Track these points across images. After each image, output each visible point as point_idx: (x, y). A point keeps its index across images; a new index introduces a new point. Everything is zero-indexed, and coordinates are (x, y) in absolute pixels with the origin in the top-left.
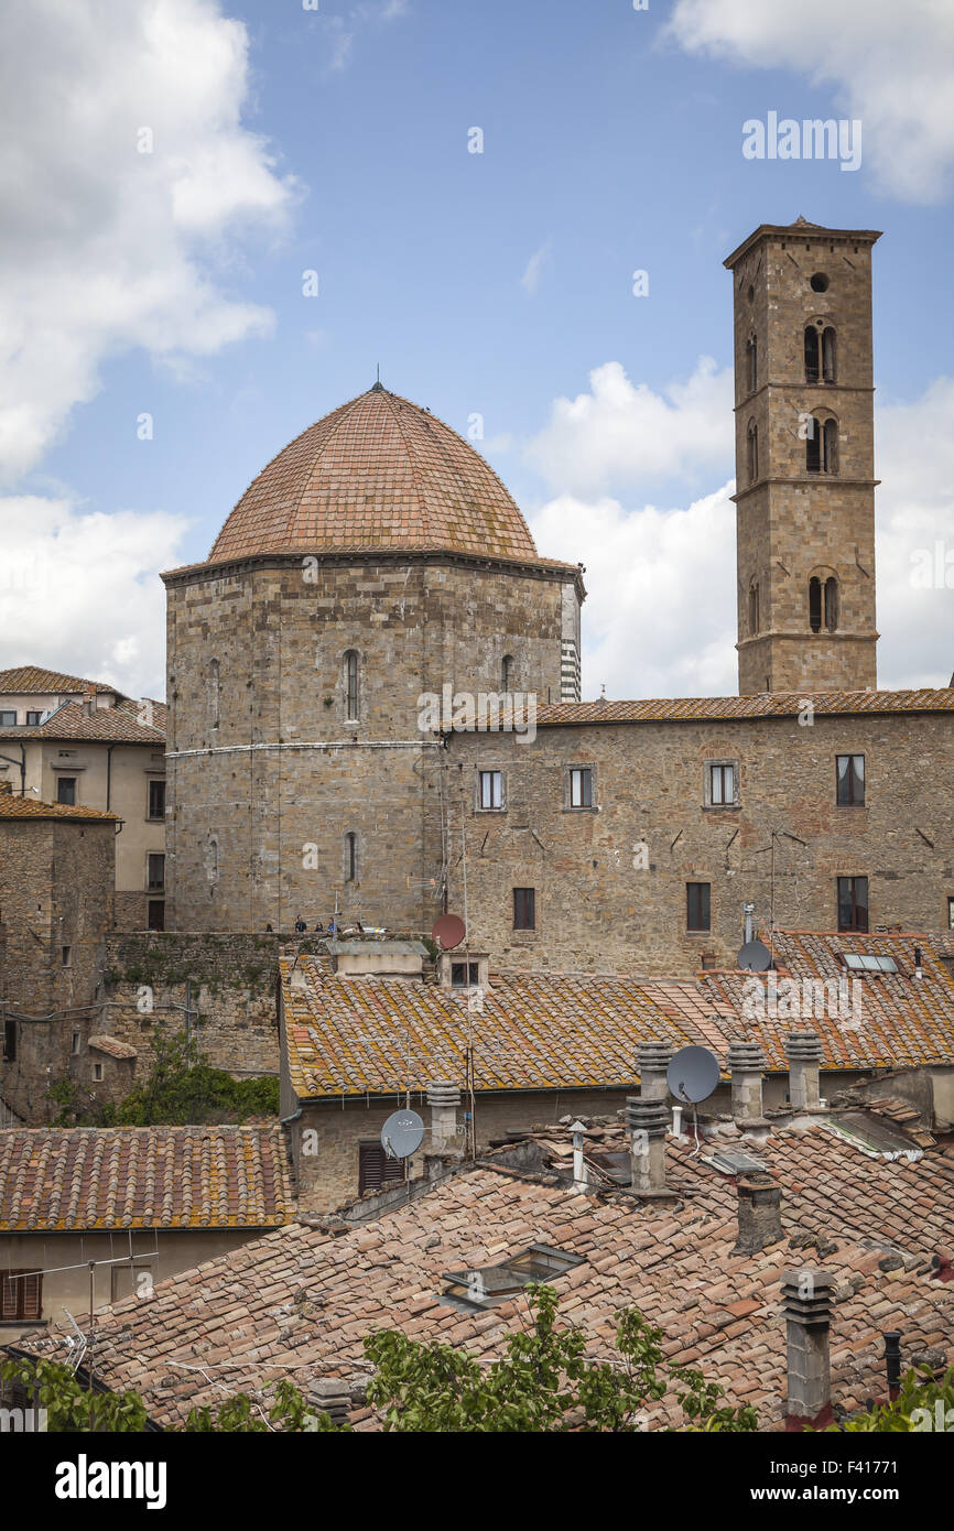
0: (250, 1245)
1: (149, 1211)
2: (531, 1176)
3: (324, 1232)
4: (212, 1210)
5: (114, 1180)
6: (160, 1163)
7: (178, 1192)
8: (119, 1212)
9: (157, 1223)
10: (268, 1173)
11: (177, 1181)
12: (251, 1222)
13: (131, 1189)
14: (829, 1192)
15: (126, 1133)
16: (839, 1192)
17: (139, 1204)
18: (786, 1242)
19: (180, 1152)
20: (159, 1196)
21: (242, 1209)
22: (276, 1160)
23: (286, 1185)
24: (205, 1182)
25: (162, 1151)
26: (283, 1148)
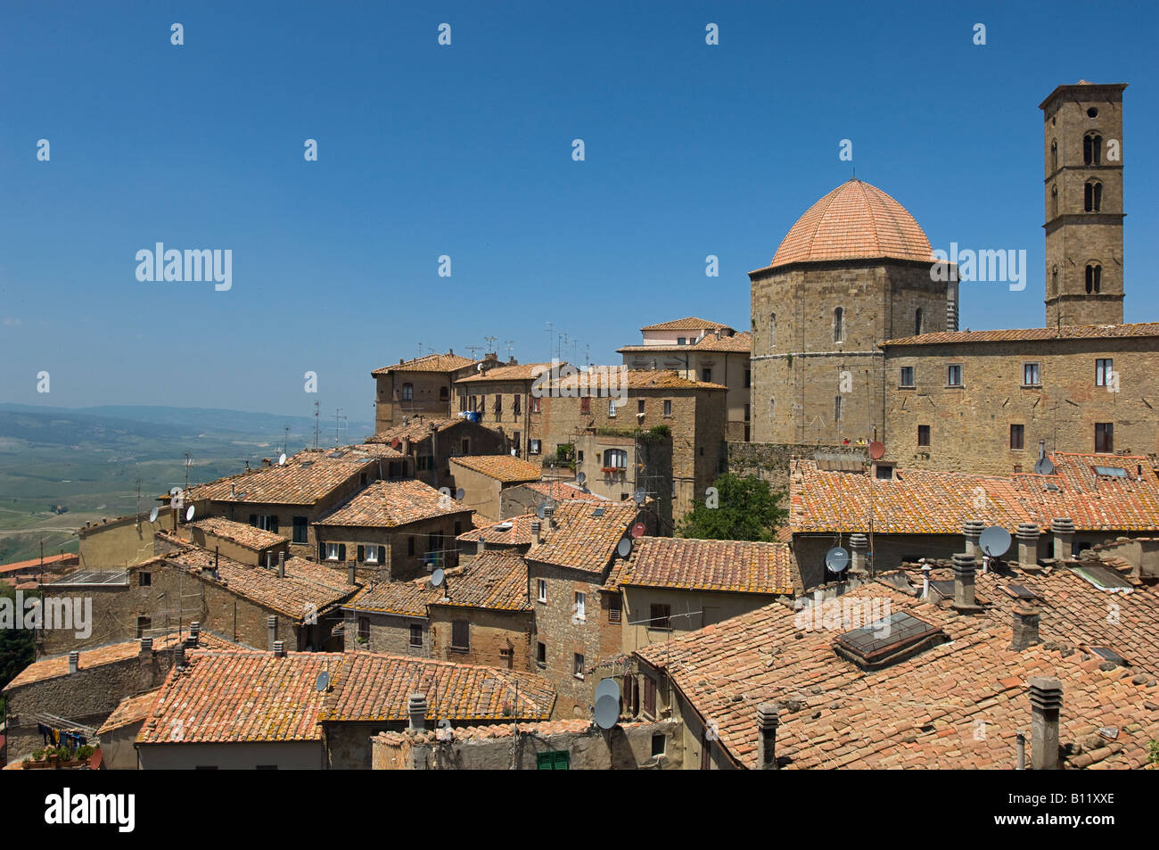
0: (755, 612)
1: (720, 582)
2: (901, 589)
3: (792, 609)
4: (751, 585)
5: (704, 565)
6: (727, 559)
7: (734, 573)
8: (705, 581)
9: (724, 588)
10: (780, 567)
11: (734, 569)
12: (769, 591)
13: (712, 570)
14: (1073, 610)
15: (712, 543)
16: (1080, 611)
17: (715, 578)
18: (1041, 646)
19: (737, 553)
20: (725, 575)
21: (766, 584)
22: (784, 561)
23: (788, 574)
24: (748, 569)
25: (728, 553)
26: (788, 555)
